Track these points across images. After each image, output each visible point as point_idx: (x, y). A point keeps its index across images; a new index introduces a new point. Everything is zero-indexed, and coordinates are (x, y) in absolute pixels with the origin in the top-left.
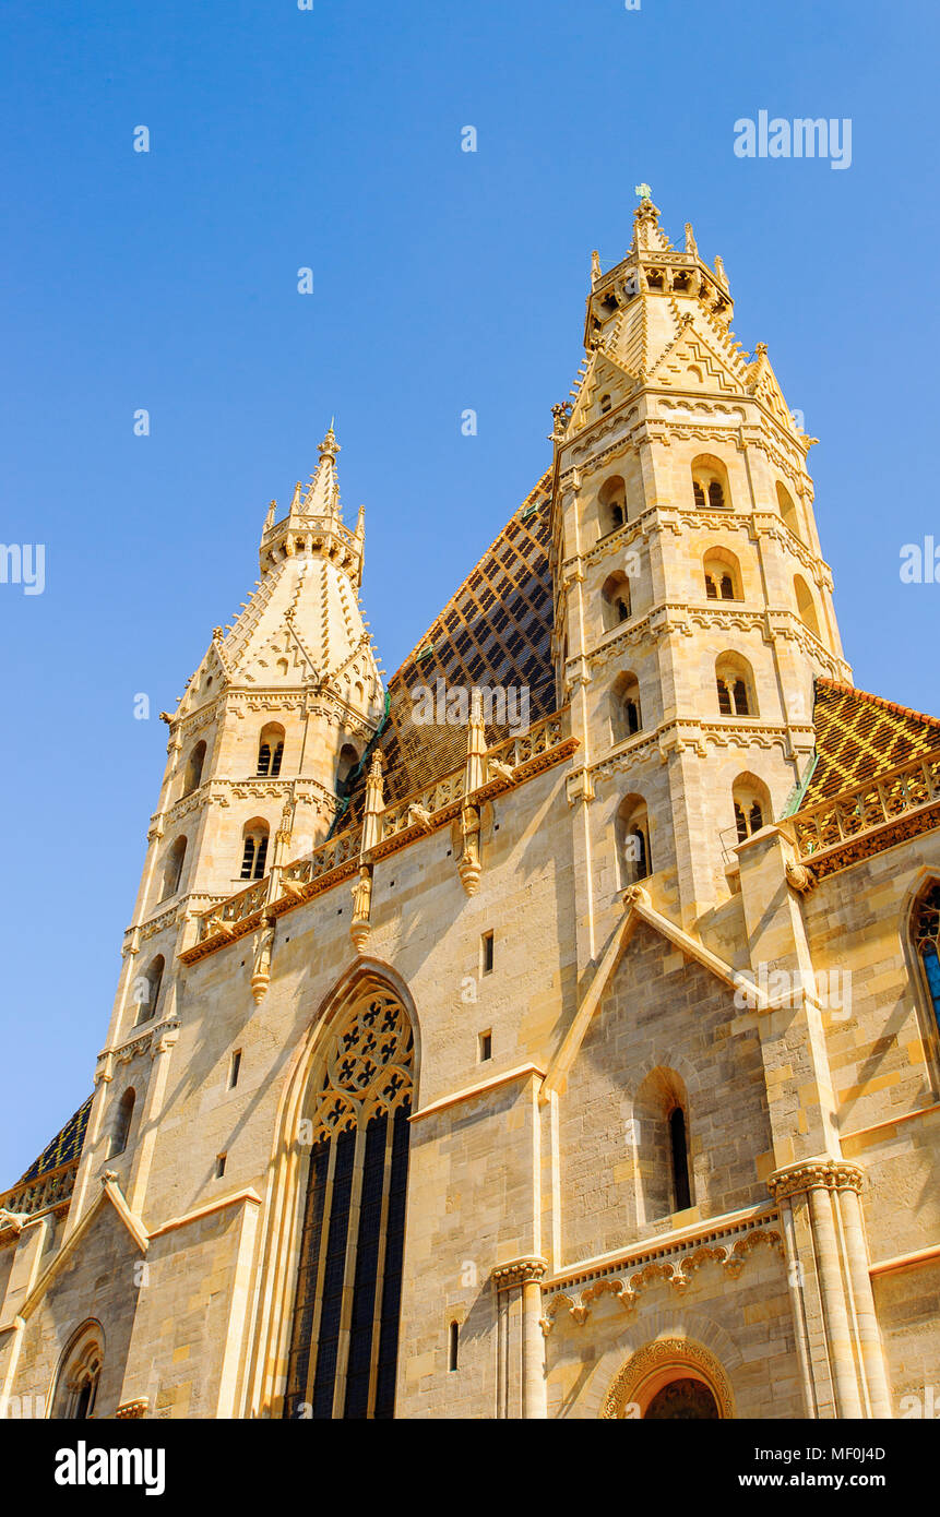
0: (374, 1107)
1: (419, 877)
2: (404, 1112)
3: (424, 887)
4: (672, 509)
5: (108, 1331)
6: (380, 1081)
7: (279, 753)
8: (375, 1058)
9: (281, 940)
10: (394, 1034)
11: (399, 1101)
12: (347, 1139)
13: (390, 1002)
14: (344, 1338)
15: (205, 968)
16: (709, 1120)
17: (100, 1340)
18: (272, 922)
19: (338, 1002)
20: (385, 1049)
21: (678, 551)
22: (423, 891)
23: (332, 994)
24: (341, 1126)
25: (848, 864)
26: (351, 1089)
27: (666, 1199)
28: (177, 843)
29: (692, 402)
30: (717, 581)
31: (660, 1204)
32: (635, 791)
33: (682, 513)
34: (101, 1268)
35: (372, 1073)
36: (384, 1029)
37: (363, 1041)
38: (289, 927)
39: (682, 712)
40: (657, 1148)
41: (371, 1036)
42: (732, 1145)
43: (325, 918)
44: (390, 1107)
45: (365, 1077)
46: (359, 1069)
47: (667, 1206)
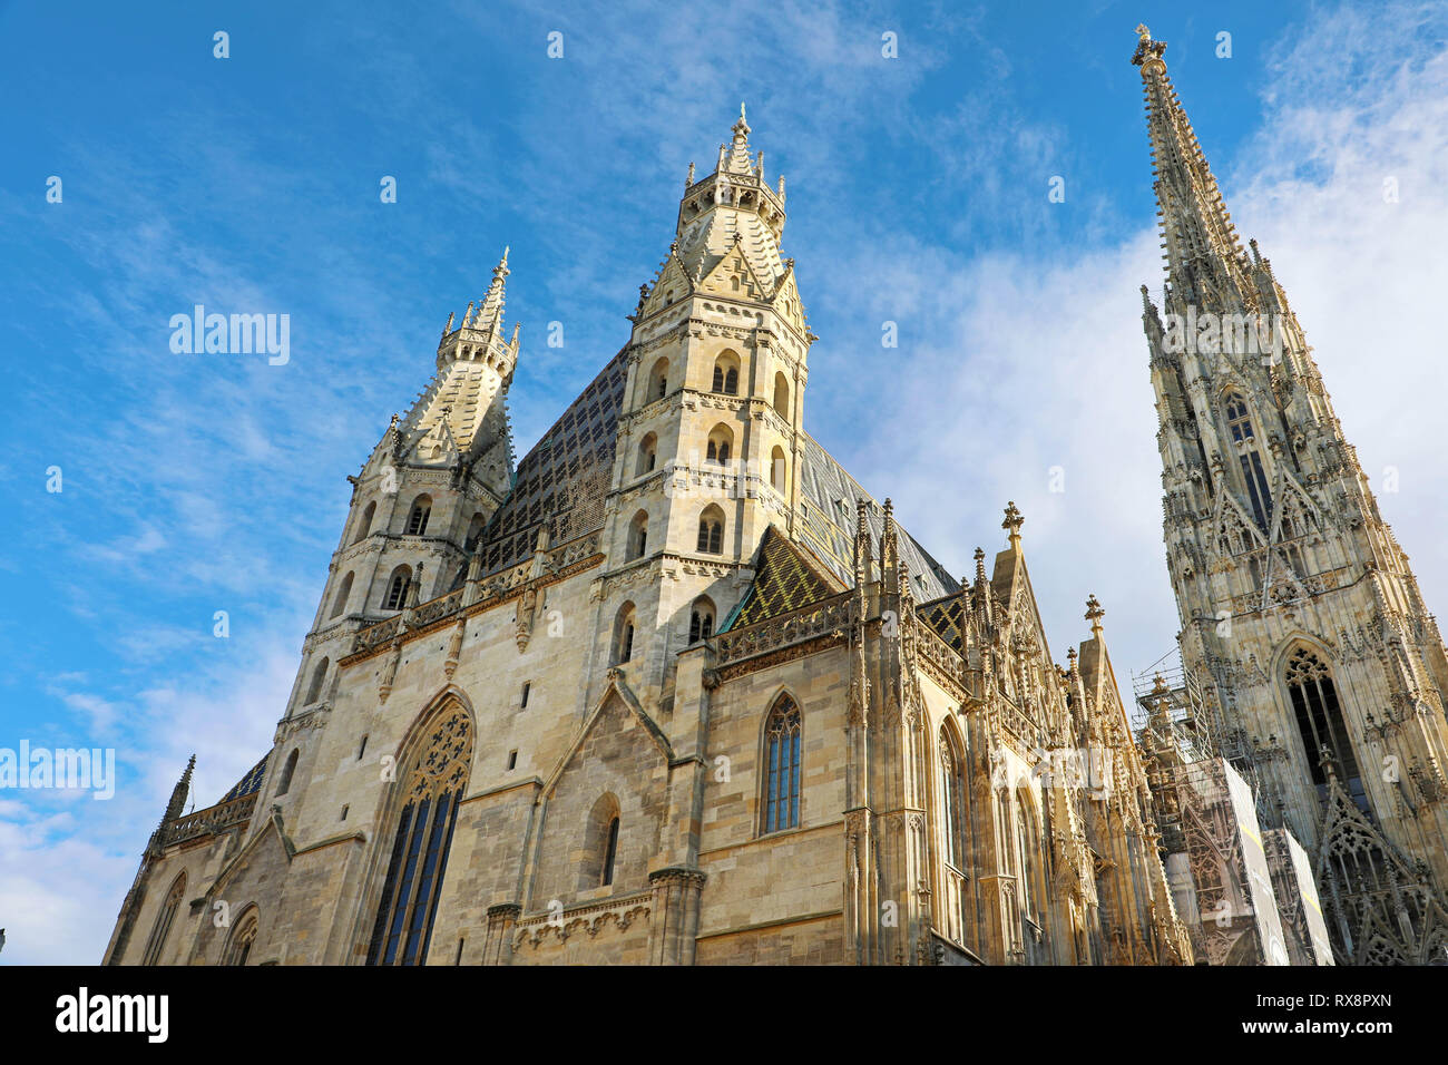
0: (444, 788)
1: (493, 634)
2: (460, 793)
3: (496, 641)
4: (694, 392)
5: (263, 913)
6: (450, 770)
7: (427, 515)
8: (450, 753)
9: (403, 660)
10: (463, 739)
11: (459, 786)
12: (424, 805)
13: (465, 717)
14: (404, 936)
15: (355, 671)
16: (629, 831)
17: (258, 916)
18: (399, 647)
19: (432, 711)
20: (457, 748)
21: (691, 426)
22: (494, 644)
23: (429, 706)
24: (423, 797)
25: (741, 674)
26: (433, 772)
27: (599, 875)
28: (348, 575)
29: (727, 306)
30: (718, 447)
31: (595, 879)
32: (631, 599)
33: (701, 395)
34: (264, 869)
35: (445, 764)
36: (458, 735)
37: (444, 741)
38: (409, 653)
39: (670, 547)
40: (600, 843)
41: (449, 738)
42: (638, 849)
43: (433, 651)
44: (453, 788)
45: (442, 766)
46: (439, 760)
47: (599, 881)
